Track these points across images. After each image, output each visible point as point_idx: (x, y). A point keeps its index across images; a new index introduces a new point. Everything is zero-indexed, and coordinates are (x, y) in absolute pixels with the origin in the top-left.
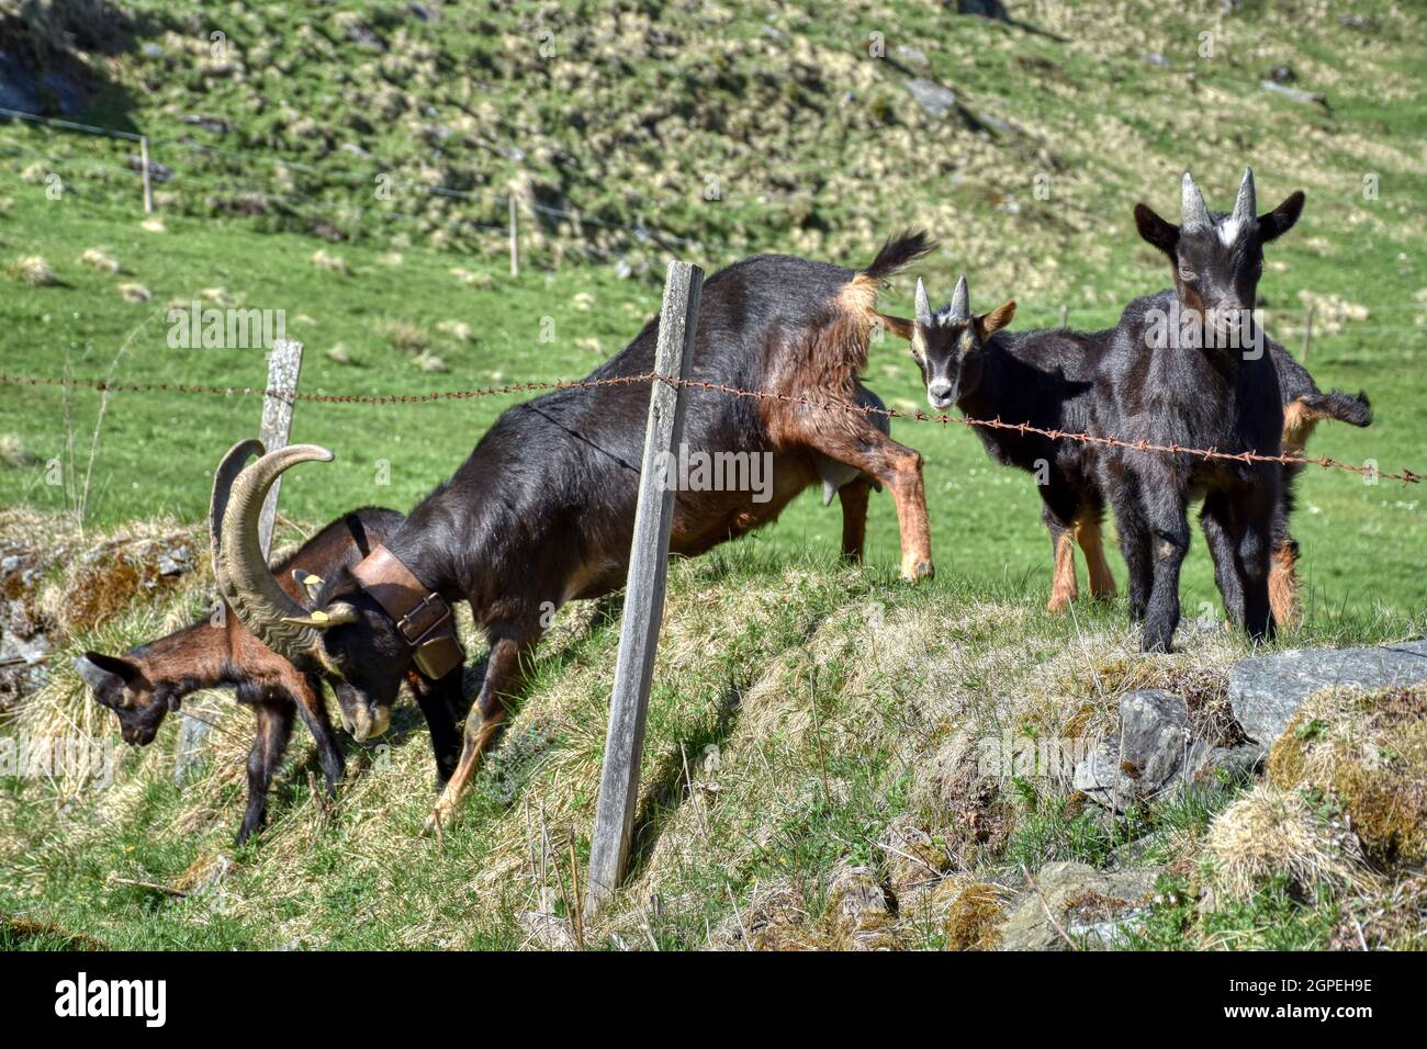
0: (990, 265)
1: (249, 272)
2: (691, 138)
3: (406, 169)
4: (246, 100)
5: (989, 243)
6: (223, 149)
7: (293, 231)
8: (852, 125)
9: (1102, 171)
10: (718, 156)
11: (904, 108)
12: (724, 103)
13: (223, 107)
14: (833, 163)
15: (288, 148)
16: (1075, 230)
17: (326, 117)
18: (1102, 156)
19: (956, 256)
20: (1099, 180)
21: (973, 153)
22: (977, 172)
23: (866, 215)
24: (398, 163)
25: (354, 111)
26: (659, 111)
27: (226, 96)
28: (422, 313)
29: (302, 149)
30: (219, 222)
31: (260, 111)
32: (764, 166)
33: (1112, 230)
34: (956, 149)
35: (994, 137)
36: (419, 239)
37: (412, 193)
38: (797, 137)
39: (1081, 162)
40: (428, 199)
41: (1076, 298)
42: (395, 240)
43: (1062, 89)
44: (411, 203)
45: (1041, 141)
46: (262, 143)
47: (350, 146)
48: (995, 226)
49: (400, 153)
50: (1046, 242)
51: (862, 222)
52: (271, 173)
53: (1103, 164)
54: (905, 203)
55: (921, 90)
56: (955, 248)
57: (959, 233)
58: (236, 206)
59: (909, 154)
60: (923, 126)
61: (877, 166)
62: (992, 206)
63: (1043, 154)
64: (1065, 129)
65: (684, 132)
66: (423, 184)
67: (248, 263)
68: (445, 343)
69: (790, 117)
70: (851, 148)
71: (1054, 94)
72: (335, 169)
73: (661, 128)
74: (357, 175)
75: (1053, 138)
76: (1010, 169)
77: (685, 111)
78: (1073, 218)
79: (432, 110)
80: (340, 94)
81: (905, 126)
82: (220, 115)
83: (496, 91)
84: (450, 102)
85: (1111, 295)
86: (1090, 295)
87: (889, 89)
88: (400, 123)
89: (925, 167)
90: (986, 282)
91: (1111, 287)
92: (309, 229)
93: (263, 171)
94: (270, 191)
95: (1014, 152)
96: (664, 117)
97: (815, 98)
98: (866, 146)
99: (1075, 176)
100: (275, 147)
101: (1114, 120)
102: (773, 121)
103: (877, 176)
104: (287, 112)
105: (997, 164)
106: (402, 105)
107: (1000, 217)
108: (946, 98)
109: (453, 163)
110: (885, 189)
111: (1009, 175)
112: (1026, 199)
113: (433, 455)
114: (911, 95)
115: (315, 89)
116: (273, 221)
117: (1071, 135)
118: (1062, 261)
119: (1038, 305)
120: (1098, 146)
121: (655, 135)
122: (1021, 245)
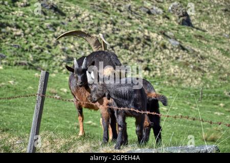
0: (186, 79)
1: (20, 77)
2: (121, 51)
3: (58, 56)
4: (24, 41)
5: (186, 74)
6: (18, 51)
7: (32, 69)
8: (157, 48)
9: (212, 59)
10: (127, 54)
11: (168, 45)
12: (129, 43)
13: (19, 42)
14: (152, 56)
15: (32, 51)
16: (205, 72)
17: (41, 45)
18: (212, 56)
19: (179, 77)
20: (211, 61)
21: (183, 55)
22: (184, 59)
23: (159, 68)
24: (56, 55)
25: (47, 44)
26: (114, 45)
27: (20, 40)
28: (57, 86)
29: (36, 52)
30: (16, 67)
31: (27, 44)
32: (137, 57)
33: (214, 72)
34: (179, 54)
35: (188, 52)
36: (60, 71)
37: (59, 61)
38: (144, 51)
39: (208, 57)
40: (63, 62)
41: (205, 87)
42: (54, 71)
43: (204, 42)
44: (59, 63)
45: (199, 53)
46: (27, 50)
47: (46, 51)
48: (187, 71)
49: (57, 53)
50: (199, 74)
51: (158, 69)
52: (28, 57)
53: (213, 58)
54: (168, 65)
55: (172, 41)
56: (178, 75)
57: (179, 72)
58: (20, 64)
59: (169, 55)
60: (172, 49)
61: (162, 57)
62: (187, 67)
63: (199, 55)
64: (204, 50)
65: (119, 49)
66: (62, 59)
67: (20, 76)
68: (61, 93)
69: (143, 46)
70: (156, 53)
71: (202, 43)
72: (42, 56)
73: (115, 48)
74: (47, 57)
75: (201, 52)
76: (191, 58)
77: (120, 45)
78: (205, 69)
79: (65, 44)
80: (45, 40)
81: (168, 49)
82: (18, 44)
83: (79, 40)
84: (69, 42)
85: (213, 86)
86: (208, 86)
87: (165, 41)
88: (57, 47)
89: (172, 58)
90: (185, 82)
91: (213, 84)
92: (36, 69)
93: (27, 56)
94: (28, 60)
95: (192, 55)
96: (115, 46)
97: (149, 43)
98: (159, 53)
99: (206, 60)
100: (30, 51)
101: (215, 49)
102: (139, 47)
103: (162, 59)
104: (33, 44)
105: (188, 57)
106: (58, 43)
107: (189, 69)
108: (178, 43)
109: (69, 55)
110: (163, 62)
111: (191, 60)
112: (194, 65)
113: (54, 117)
114: (170, 42)
115: (39, 39)
116: (28, 67)
117: (206, 52)
118: (202, 78)
119: (196, 88)
120: (211, 54)
121: (113, 50)
122: (193, 75)
